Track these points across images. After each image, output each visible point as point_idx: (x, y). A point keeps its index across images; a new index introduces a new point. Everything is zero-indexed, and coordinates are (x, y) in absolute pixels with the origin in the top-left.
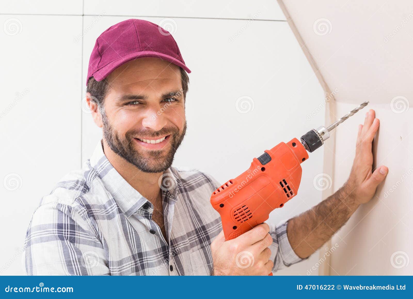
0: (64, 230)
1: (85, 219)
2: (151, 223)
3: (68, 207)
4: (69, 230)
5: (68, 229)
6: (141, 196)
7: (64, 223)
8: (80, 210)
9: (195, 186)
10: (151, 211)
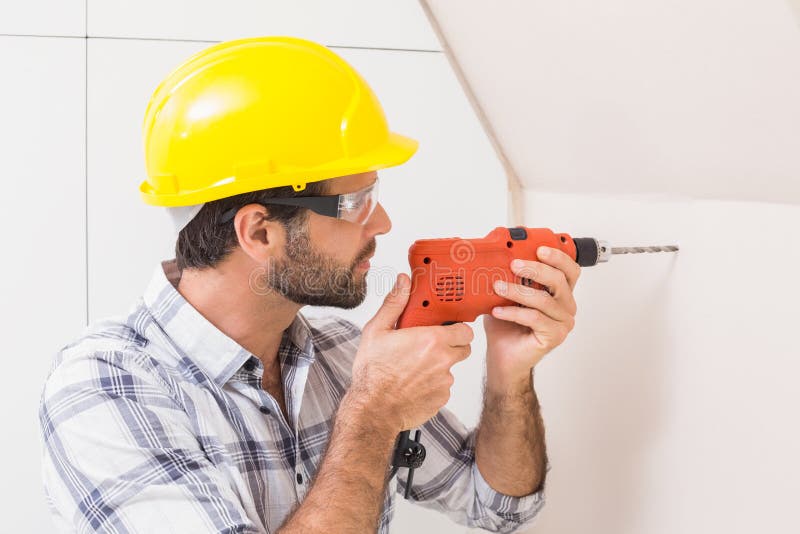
0: (113, 387)
1: (148, 370)
2: (261, 395)
3: (116, 353)
4: (122, 386)
5: (119, 384)
6: (240, 348)
7: (111, 376)
8: (137, 356)
9: (336, 341)
10: (259, 372)
